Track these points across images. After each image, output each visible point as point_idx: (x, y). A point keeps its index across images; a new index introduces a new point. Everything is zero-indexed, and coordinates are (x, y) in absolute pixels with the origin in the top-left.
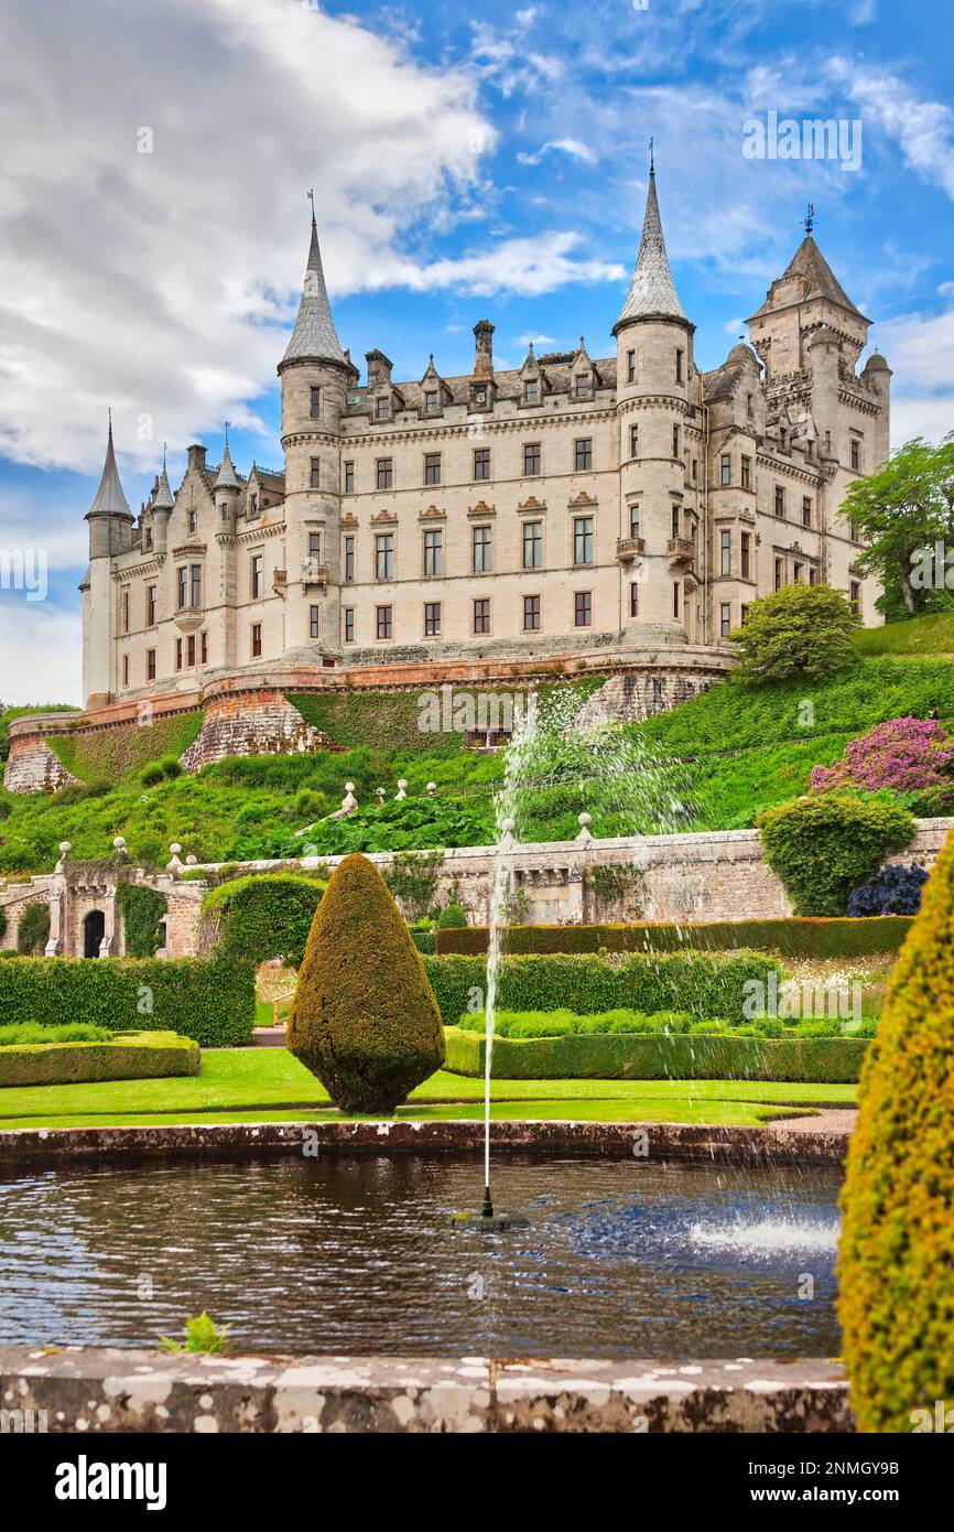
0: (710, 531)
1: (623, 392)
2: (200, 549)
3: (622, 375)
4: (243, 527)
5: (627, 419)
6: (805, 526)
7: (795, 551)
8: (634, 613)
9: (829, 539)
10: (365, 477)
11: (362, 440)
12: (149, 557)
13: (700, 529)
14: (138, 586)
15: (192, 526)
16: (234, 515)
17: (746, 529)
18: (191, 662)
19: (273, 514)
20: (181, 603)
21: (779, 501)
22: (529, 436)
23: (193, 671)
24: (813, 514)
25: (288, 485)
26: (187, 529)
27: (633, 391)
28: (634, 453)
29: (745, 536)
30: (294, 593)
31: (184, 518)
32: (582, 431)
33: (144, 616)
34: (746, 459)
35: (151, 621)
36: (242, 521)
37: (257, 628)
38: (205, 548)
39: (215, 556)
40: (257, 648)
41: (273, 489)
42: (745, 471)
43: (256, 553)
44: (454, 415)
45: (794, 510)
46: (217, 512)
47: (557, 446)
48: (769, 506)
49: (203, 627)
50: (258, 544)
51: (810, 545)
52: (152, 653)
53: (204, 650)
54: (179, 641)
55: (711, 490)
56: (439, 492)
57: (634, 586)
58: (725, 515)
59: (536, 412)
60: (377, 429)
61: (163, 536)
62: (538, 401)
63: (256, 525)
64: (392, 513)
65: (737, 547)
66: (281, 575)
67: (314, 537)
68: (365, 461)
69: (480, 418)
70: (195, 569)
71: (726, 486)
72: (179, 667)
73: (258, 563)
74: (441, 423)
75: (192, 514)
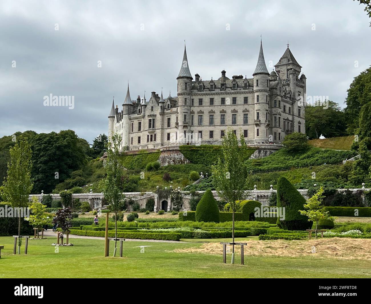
0: (272, 117)
1: (256, 88)
2: (154, 115)
3: (255, 85)
4: (166, 111)
5: (256, 94)
7: (287, 120)
8: (258, 136)
9: (294, 116)
10: (196, 102)
11: (196, 95)
12: (140, 115)
13: (269, 116)
14: (136, 123)
15: (152, 110)
16: (163, 108)
17: (279, 116)
18: (151, 141)
19: (174, 109)
20: (150, 127)
21: (284, 108)
22: (234, 96)
23: (152, 143)
24: (291, 111)
25: (179, 103)
26: (151, 110)
28: (258, 101)
29: (279, 118)
30: (180, 128)
31: (151, 108)
32: (246, 95)
33: (137, 129)
34: (279, 101)
35: (140, 130)
36: (165, 110)
37: (169, 134)
38: (156, 115)
39: (159, 118)
41: (174, 103)
42: (279, 104)
43: (169, 117)
44: (217, 91)
46: (160, 108)
47: (240, 98)
48: (283, 110)
49: (155, 133)
50: (169, 115)
52: (139, 138)
53: (155, 138)
54: (148, 136)
55: (272, 108)
56: (213, 107)
57: (258, 130)
58: (275, 113)
59: (235, 91)
60: (199, 92)
61: (145, 111)
62: (236, 89)
63: (169, 111)
64: (202, 111)
65: (278, 120)
66: (177, 124)
67: (185, 115)
68: (196, 99)
69: (223, 91)
70: (154, 120)
71: (275, 107)
72: (148, 141)
73: (169, 119)
74: (214, 92)
75: (152, 107)
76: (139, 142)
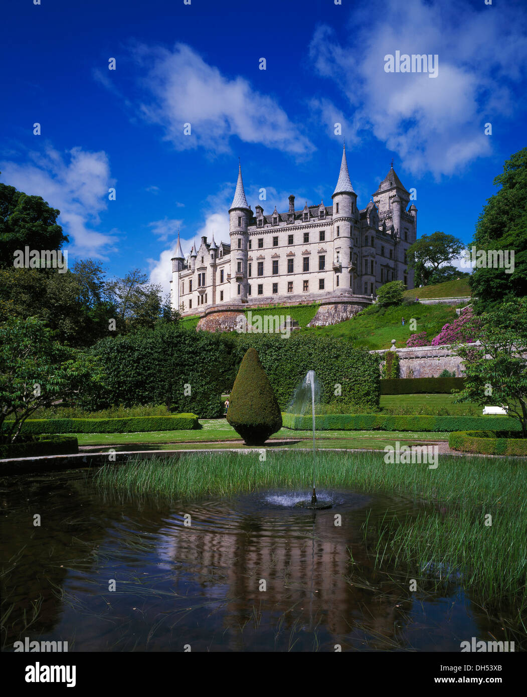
0: (361, 259)
1: (335, 216)
2: (205, 268)
3: (335, 210)
4: (218, 261)
5: (336, 225)
6: (391, 258)
7: (387, 266)
8: (338, 285)
9: (398, 262)
10: (255, 244)
11: (254, 234)
12: (190, 271)
13: (358, 259)
14: (187, 280)
15: (203, 262)
16: (215, 257)
17: (373, 259)
18: (202, 303)
19: (227, 257)
20: (199, 285)
21: (383, 250)
22: (306, 231)
23: (203, 305)
24: (393, 254)
25: (231, 247)
26: (201, 262)
27: (339, 216)
28: (338, 235)
29: (372, 262)
30: (233, 281)
31: (201, 259)
32: (322, 229)
33: (188, 290)
34: (373, 237)
35: (191, 290)
36: (217, 259)
37: (222, 292)
38: (206, 268)
39: (209, 272)
40: (222, 299)
41: (227, 249)
42: (372, 241)
43: (222, 269)
44: (283, 225)
45: (387, 253)
46: (210, 257)
47: (314, 234)
48: (380, 252)
49: (206, 292)
50: (222, 266)
51: (392, 264)
52: (191, 301)
53: (206, 299)
54: (199, 297)
55: (362, 247)
56: (278, 249)
57: (338, 276)
58: (366, 254)
59: (308, 223)
60: (259, 230)
61: (194, 265)
62: (308, 220)
63: (222, 260)
64: (263, 255)
65: (369, 265)
66: (229, 275)
67: (239, 264)
68: (254, 239)
69: (291, 225)
70: (204, 274)
71: (366, 245)
72: (199, 304)
73: (222, 272)
74: (278, 227)
75: (203, 258)
76: (191, 307)
